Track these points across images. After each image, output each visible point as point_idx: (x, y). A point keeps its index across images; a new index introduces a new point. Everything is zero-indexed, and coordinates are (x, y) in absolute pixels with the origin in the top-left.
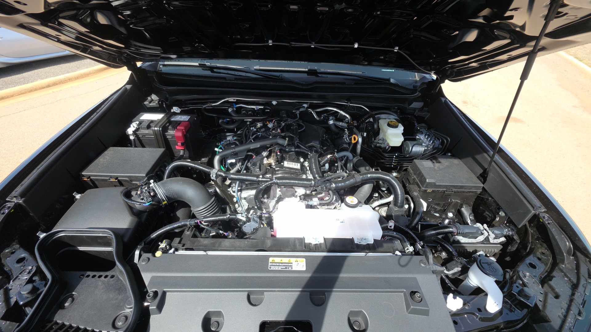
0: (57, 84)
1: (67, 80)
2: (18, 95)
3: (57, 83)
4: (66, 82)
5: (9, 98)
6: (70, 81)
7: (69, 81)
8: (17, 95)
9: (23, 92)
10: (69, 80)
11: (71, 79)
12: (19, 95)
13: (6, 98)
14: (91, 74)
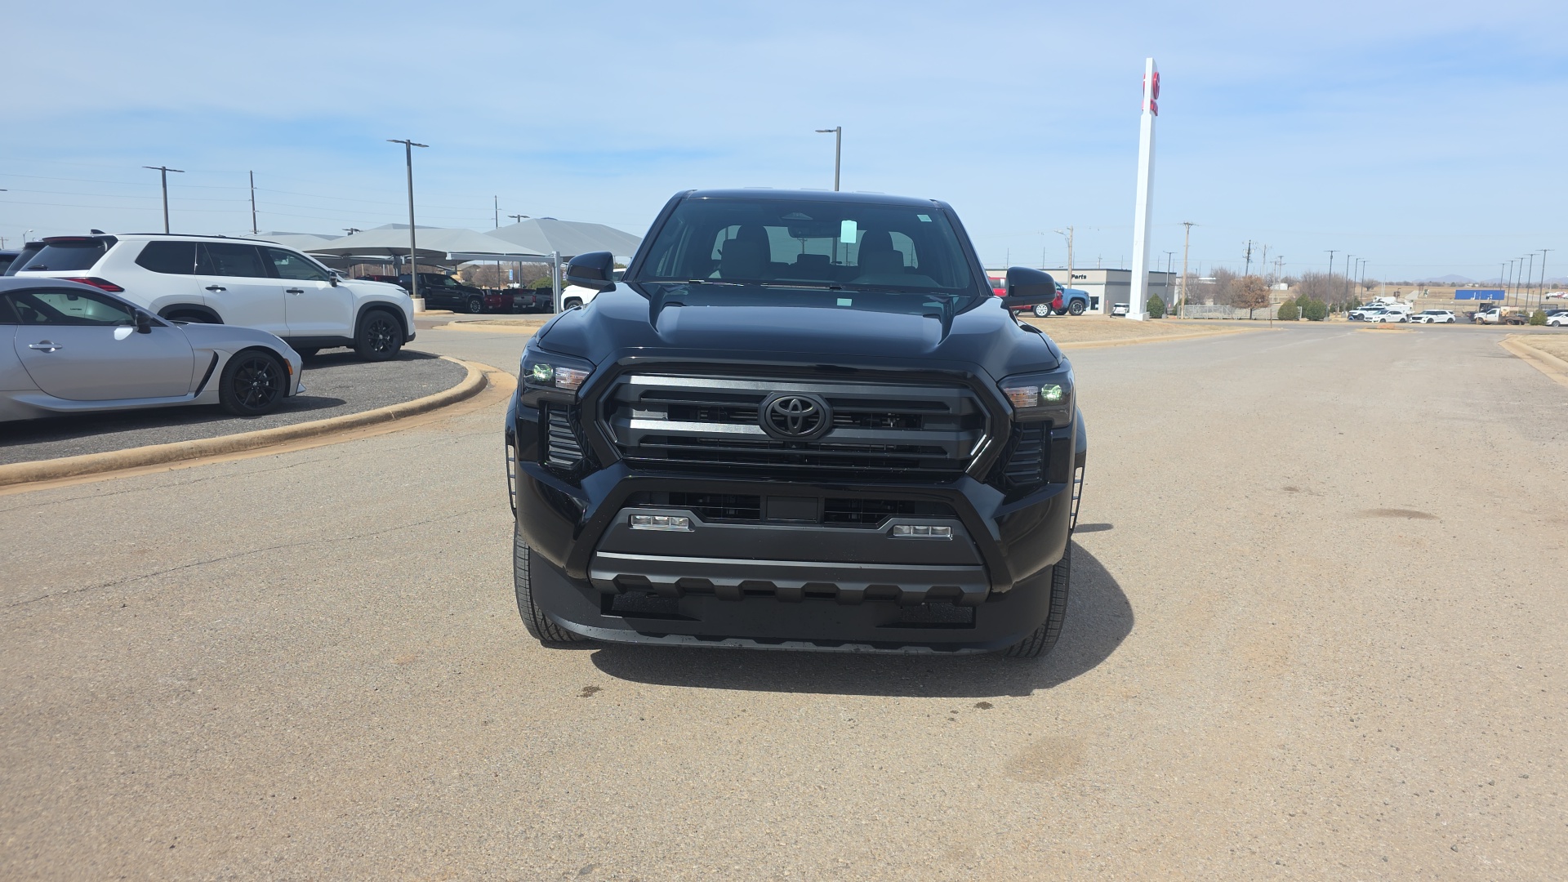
0: (170, 460)
1: (196, 453)
2: (78, 474)
3: (171, 457)
4: (192, 456)
5: (58, 477)
6: (201, 456)
7: (199, 455)
8: (76, 472)
9: (90, 468)
10: (201, 452)
11: (206, 451)
12: (82, 473)
13: (51, 478)
14: (254, 444)
